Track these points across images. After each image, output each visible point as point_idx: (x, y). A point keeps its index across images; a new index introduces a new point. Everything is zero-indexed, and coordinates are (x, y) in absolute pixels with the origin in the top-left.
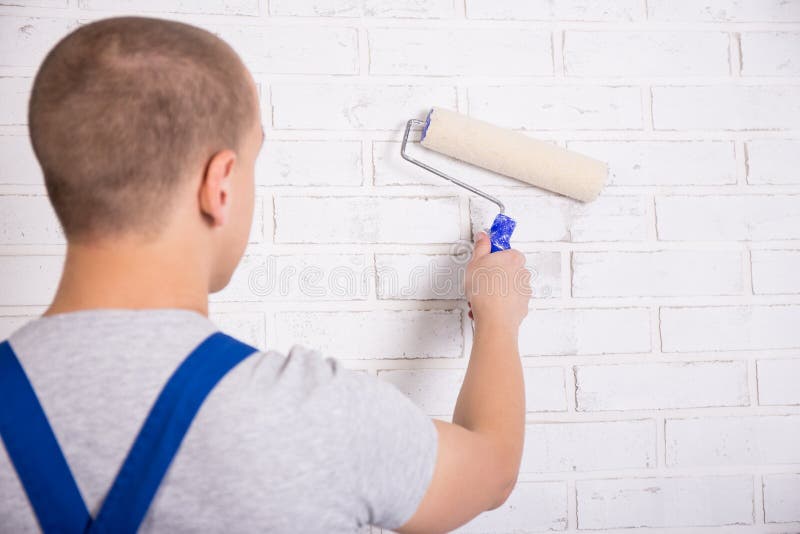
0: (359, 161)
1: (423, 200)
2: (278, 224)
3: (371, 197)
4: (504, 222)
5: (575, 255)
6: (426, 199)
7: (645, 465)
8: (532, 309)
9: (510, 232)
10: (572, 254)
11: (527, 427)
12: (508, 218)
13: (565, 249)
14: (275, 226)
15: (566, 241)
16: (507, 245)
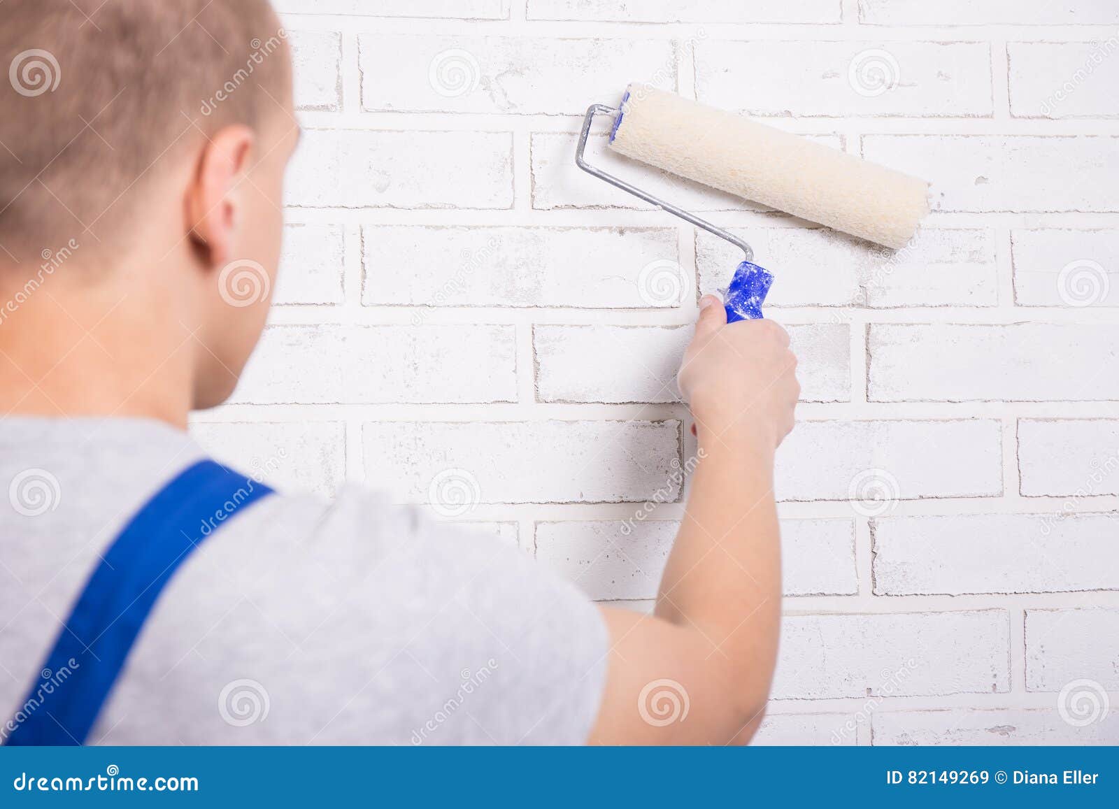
0: (508, 168)
1: (616, 234)
2: (369, 274)
3: (528, 228)
4: (752, 273)
5: (874, 330)
6: (622, 232)
7: (990, 689)
8: (799, 422)
9: (763, 292)
10: (869, 327)
11: (785, 620)
12: (758, 268)
13: (859, 318)
14: (364, 277)
15: (860, 306)
16: (756, 312)
